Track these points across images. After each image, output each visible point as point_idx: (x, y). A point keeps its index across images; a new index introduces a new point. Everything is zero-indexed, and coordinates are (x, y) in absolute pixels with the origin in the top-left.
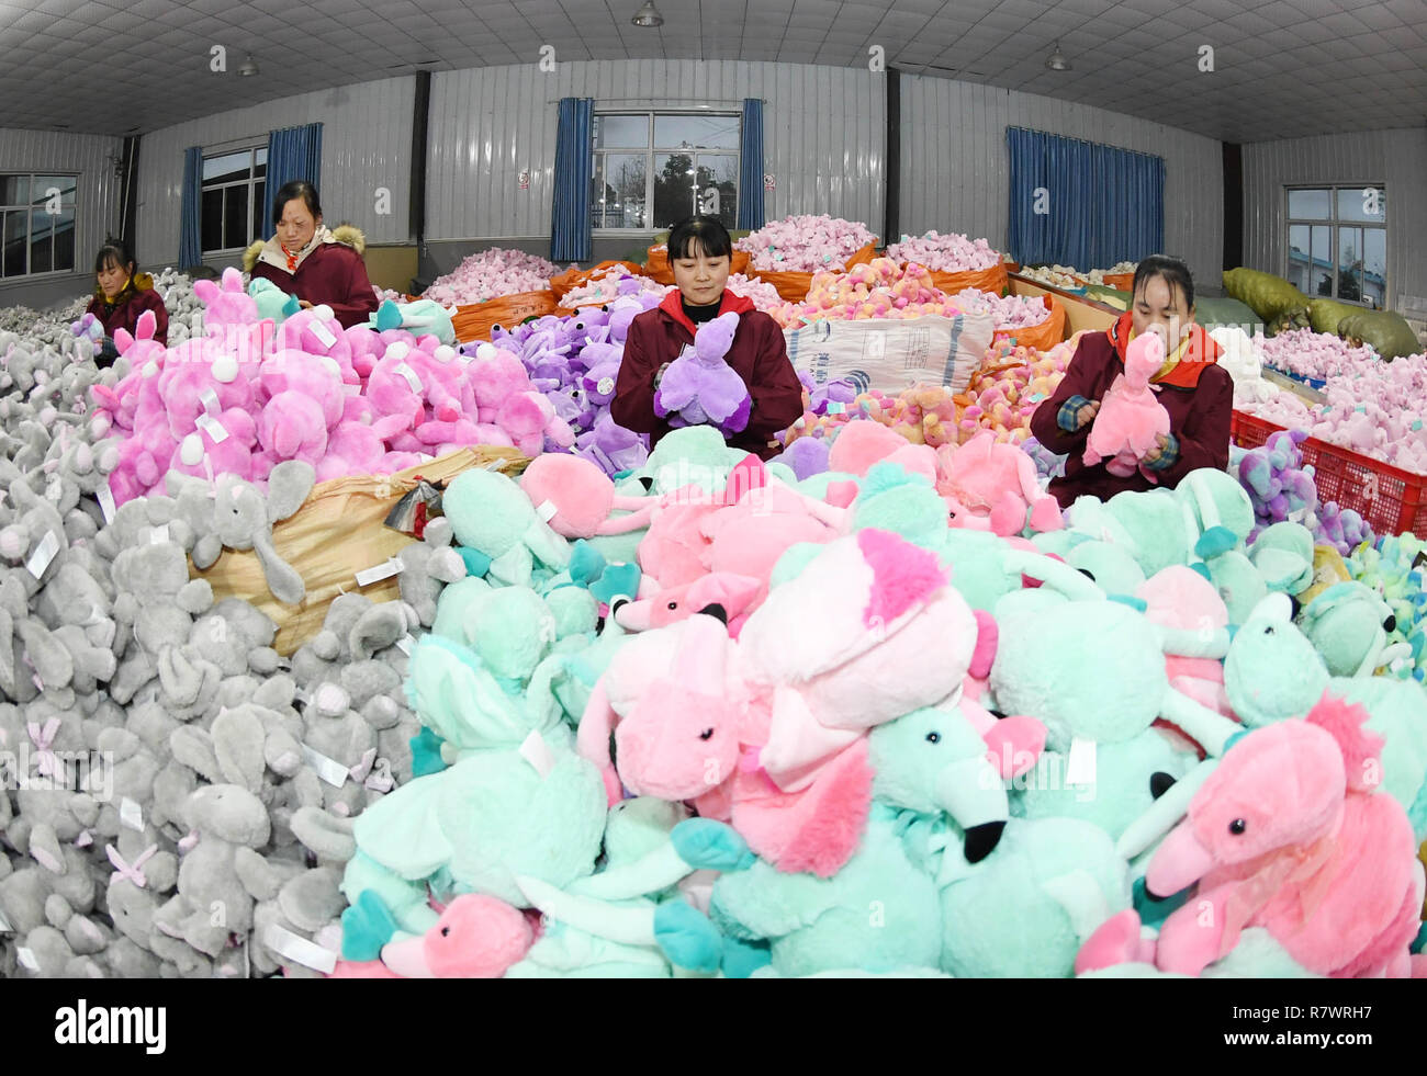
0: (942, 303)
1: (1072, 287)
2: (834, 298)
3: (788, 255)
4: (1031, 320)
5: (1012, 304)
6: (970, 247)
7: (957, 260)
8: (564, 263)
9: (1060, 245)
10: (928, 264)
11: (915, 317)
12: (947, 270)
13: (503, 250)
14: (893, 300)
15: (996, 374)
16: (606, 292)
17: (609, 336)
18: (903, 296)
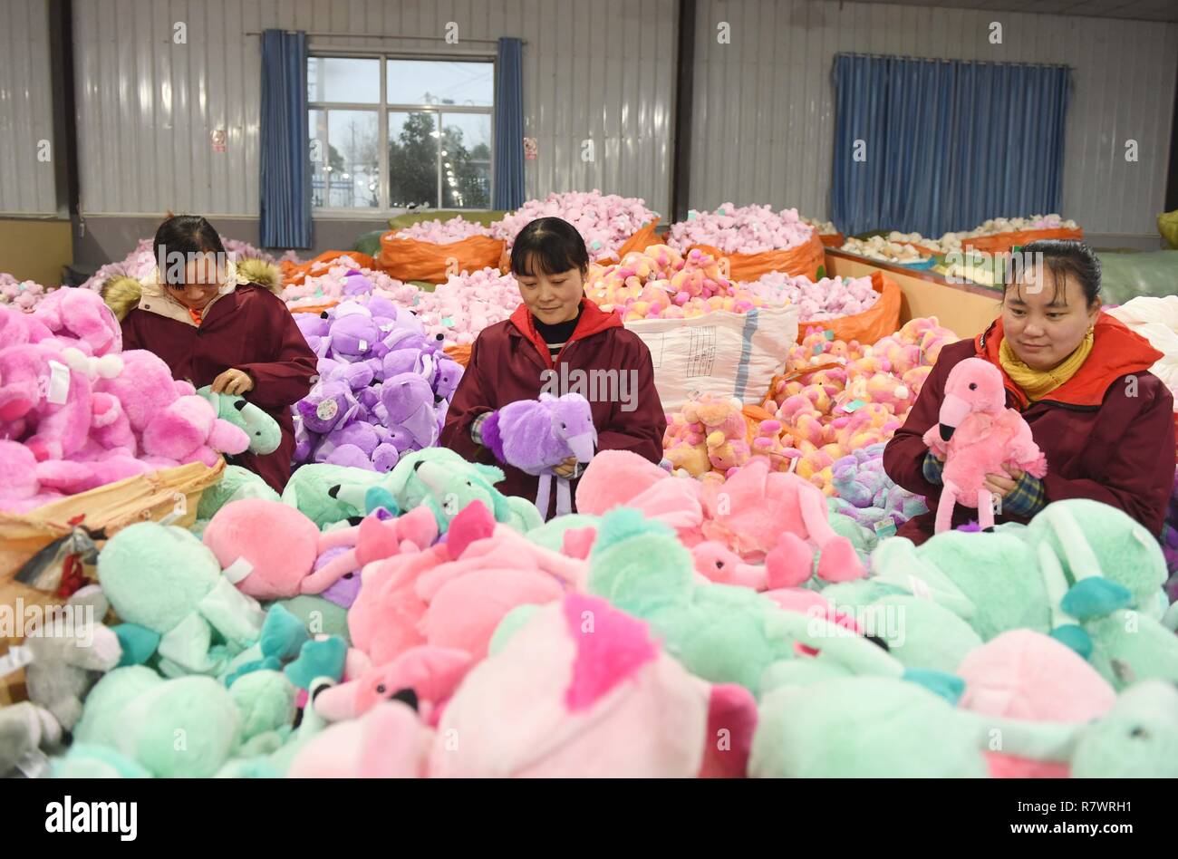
0: (733, 296)
1: (915, 260)
2: (601, 295)
4: (853, 306)
5: (828, 289)
6: (776, 221)
7: (758, 239)
8: (277, 250)
9: (902, 207)
10: (721, 245)
11: (699, 316)
12: (745, 251)
14: (671, 295)
15: (804, 378)
16: (328, 292)
17: (330, 349)
18: (684, 290)
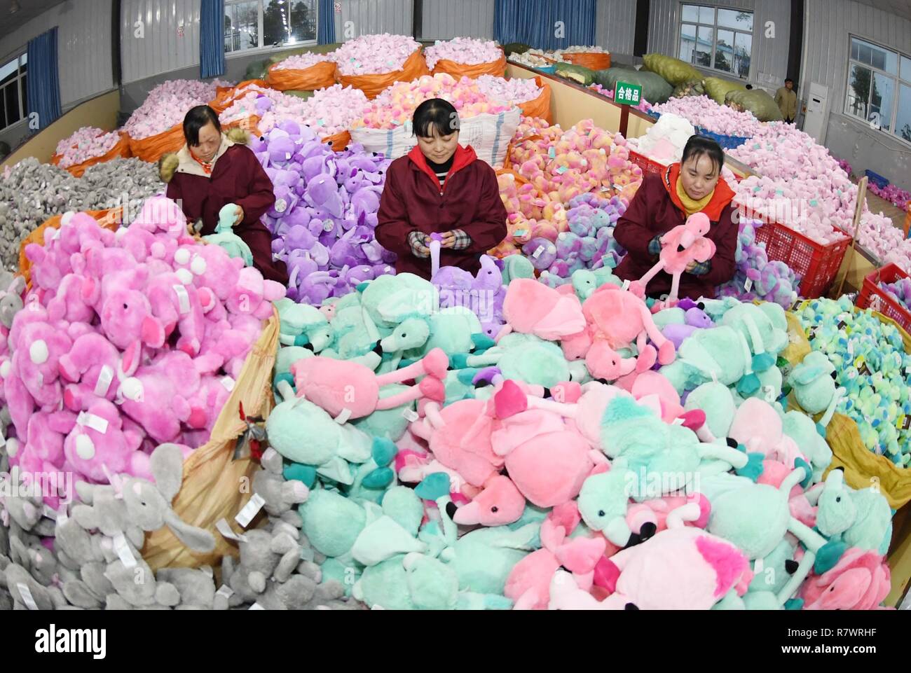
1: (546, 66)
3: (364, 63)
4: (530, 95)
5: (515, 85)
6: (483, 47)
7: (476, 56)
13: (173, 81)
15: (523, 145)
16: (248, 109)
17: (269, 161)
